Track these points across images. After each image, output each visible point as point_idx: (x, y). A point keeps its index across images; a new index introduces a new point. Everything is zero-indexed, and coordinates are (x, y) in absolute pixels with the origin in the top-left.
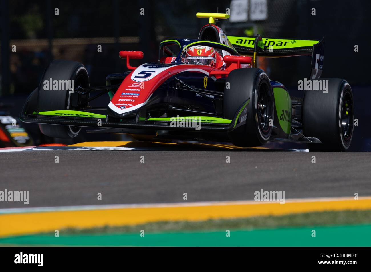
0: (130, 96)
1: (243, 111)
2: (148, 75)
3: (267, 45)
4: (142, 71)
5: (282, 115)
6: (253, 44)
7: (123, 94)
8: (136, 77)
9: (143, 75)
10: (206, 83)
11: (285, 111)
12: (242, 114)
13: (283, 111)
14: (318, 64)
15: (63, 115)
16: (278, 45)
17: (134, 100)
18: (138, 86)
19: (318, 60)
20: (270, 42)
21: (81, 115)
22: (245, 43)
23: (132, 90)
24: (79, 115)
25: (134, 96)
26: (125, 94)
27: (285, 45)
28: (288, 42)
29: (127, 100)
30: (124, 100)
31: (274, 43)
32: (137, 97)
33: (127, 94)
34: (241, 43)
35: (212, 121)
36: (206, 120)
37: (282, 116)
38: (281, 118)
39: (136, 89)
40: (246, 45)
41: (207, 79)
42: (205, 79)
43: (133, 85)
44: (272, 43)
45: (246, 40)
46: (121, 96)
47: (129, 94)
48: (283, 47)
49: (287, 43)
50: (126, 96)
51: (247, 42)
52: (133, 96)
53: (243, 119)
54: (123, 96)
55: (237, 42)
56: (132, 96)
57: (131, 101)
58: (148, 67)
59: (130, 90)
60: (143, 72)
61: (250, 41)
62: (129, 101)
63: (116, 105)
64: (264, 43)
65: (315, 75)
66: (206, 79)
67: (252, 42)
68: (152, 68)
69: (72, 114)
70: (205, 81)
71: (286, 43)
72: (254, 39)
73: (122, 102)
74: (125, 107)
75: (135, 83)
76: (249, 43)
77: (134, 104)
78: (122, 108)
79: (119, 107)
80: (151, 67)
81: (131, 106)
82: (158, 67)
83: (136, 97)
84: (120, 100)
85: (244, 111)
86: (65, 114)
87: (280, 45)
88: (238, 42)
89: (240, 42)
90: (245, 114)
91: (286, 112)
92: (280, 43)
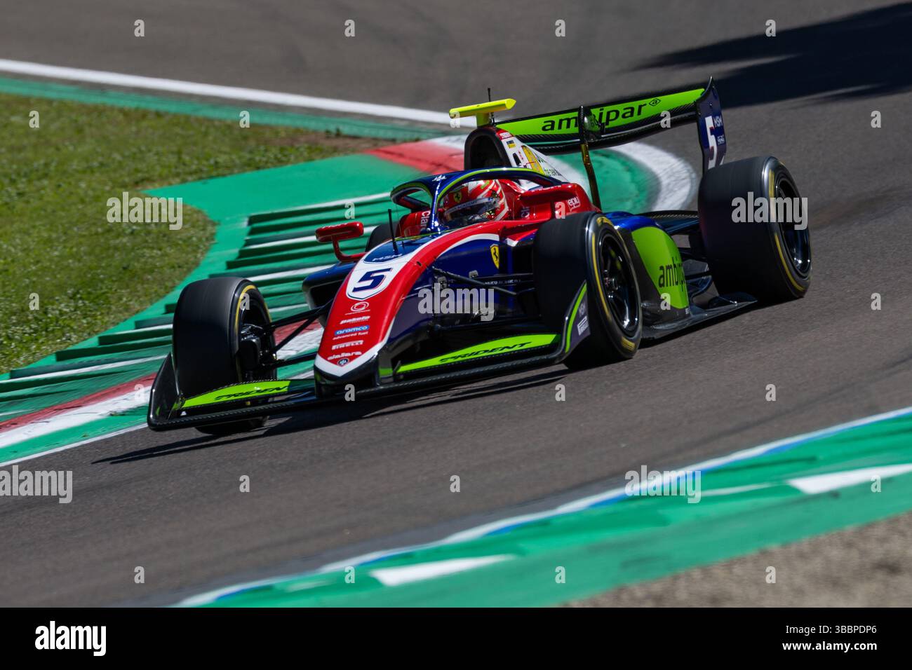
0: (352, 335)
1: (578, 311)
2: (378, 281)
3: (604, 120)
4: (365, 273)
5: (662, 276)
6: (576, 126)
7: (338, 333)
8: (356, 290)
9: (368, 283)
10: (497, 257)
11: (665, 268)
12: (578, 319)
13: (662, 268)
14: (713, 136)
15: (233, 398)
16: (626, 115)
17: (361, 342)
18: (363, 308)
19: (711, 129)
20: (608, 113)
21: (266, 390)
22: (560, 127)
23: (354, 320)
24: (262, 392)
25: (360, 334)
26: (341, 332)
27: (639, 113)
28: (645, 105)
29: (348, 344)
30: (342, 346)
31: (617, 112)
32: (367, 333)
33: (347, 331)
34: (552, 128)
35: (522, 345)
36: (511, 346)
37: (662, 279)
38: (662, 282)
39: (361, 316)
40: (564, 130)
41: (497, 249)
42: (493, 251)
43: (354, 310)
44: (613, 115)
45: (561, 121)
46: (335, 339)
47: (350, 330)
48: (636, 118)
49: (643, 108)
50: (344, 337)
51: (565, 123)
52: (358, 332)
53: (582, 327)
54: (339, 337)
55: (544, 129)
56: (356, 334)
57: (357, 344)
58: (376, 261)
59: (349, 321)
60: (367, 277)
61: (569, 120)
62: (352, 345)
63: (329, 358)
64: (597, 118)
65: (712, 159)
66: (495, 249)
67: (573, 122)
68: (383, 261)
69: (248, 393)
70: (495, 254)
71: (640, 107)
72: (575, 114)
73: (339, 351)
74: (347, 361)
75: (357, 304)
76: (568, 126)
77: (364, 349)
78: (342, 363)
79: (335, 362)
80: (381, 259)
81: (359, 356)
82: (395, 258)
83: (364, 333)
84: (334, 347)
85: (580, 311)
86: (235, 395)
87: (629, 114)
88: (547, 128)
89: (550, 127)
90: (583, 316)
91: (669, 267)
92: (630, 110)
